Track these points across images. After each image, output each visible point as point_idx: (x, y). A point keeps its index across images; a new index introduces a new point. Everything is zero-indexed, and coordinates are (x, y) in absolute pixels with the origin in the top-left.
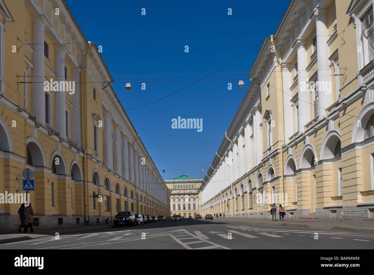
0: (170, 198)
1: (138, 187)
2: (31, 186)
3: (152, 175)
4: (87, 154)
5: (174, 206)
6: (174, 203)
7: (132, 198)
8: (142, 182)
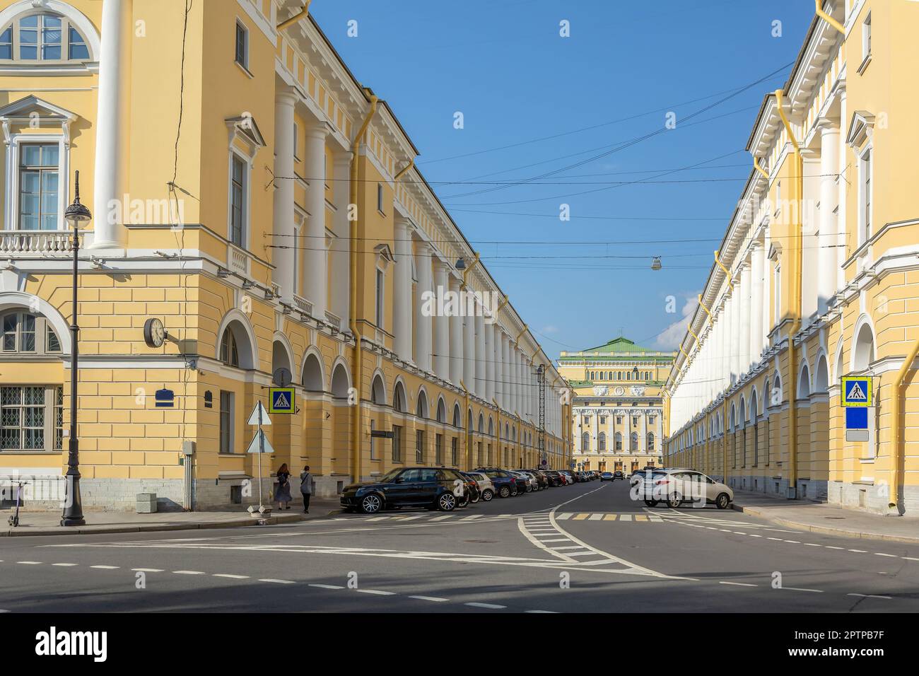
0: (574, 413)
1: (472, 392)
3: (516, 348)
4: (363, 341)
5: (585, 437)
6: (585, 429)
7: (455, 425)
8: (483, 376)
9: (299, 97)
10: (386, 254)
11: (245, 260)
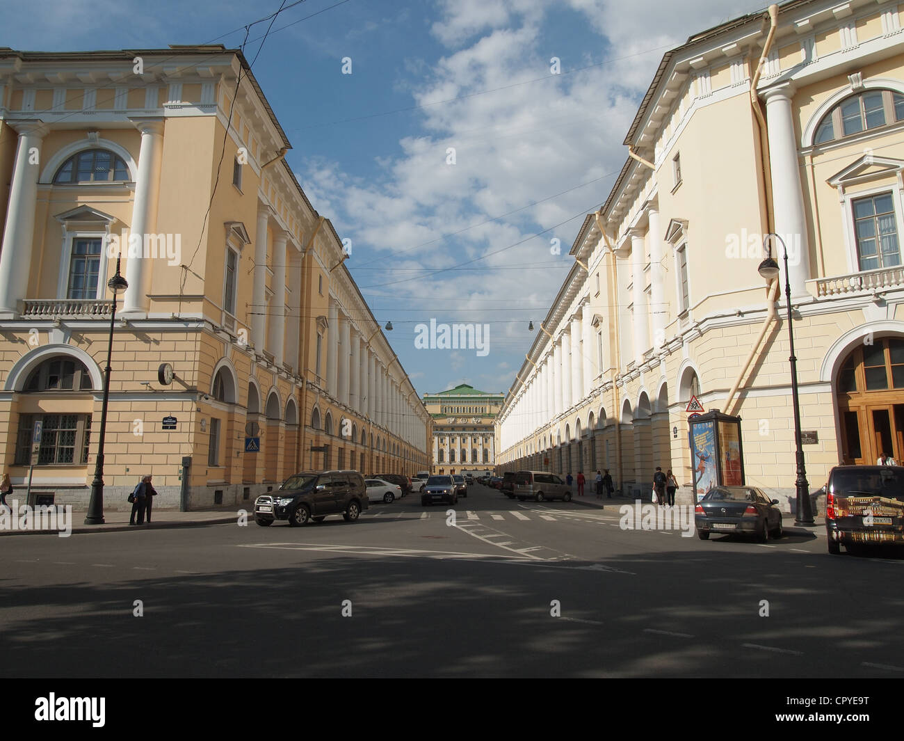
1: (374, 421)
2: (255, 446)
3: (400, 391)
4: (307, 383)
5: (441, 453)
6: (441, 447)
7: (362, 444)
8: (380, 410)
9: (271, 212)
10: (323, 322)
11: (233, 322)
